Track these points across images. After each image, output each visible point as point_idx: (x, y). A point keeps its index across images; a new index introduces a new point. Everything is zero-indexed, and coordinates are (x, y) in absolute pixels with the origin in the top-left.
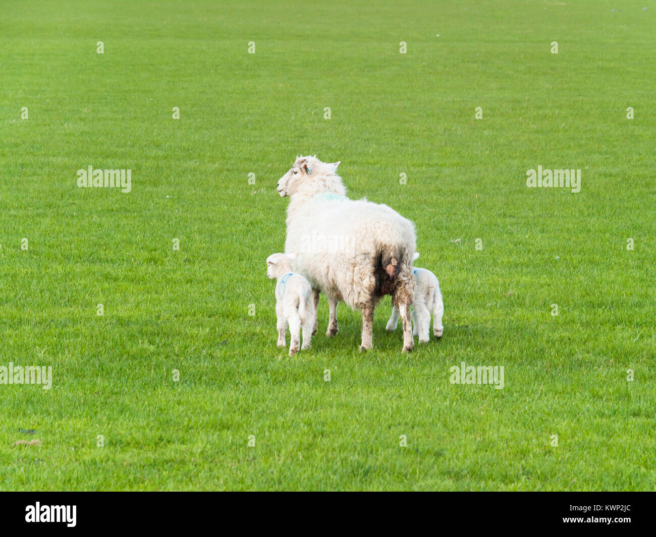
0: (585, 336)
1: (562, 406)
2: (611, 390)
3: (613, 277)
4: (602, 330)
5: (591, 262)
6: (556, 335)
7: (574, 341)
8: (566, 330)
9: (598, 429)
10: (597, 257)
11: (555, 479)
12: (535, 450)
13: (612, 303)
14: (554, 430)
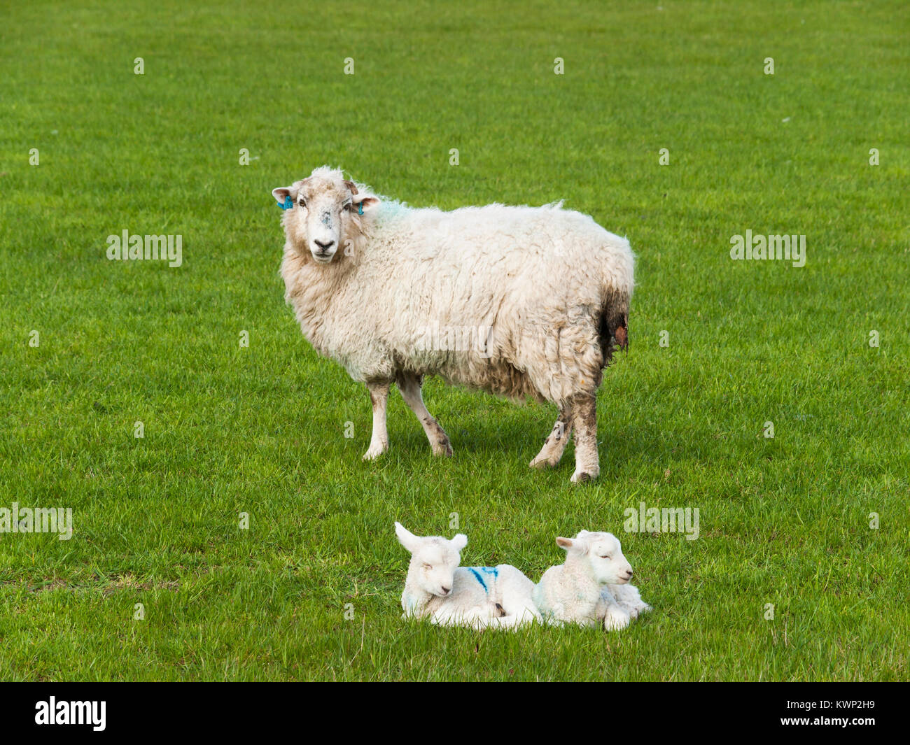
0: (103, 223)
1: (87, 302)
2: (141, 284)
3: (127, 154)
4: (122, 215)
5: (98, 137)
6: (68, 222)
7: (89, 228)
8: (79, 216)
9: (132, 327)
10: (105, 132)
11: (87, 384)
12: (60, 352)
13: (130, 185)
14: (80, 329)
